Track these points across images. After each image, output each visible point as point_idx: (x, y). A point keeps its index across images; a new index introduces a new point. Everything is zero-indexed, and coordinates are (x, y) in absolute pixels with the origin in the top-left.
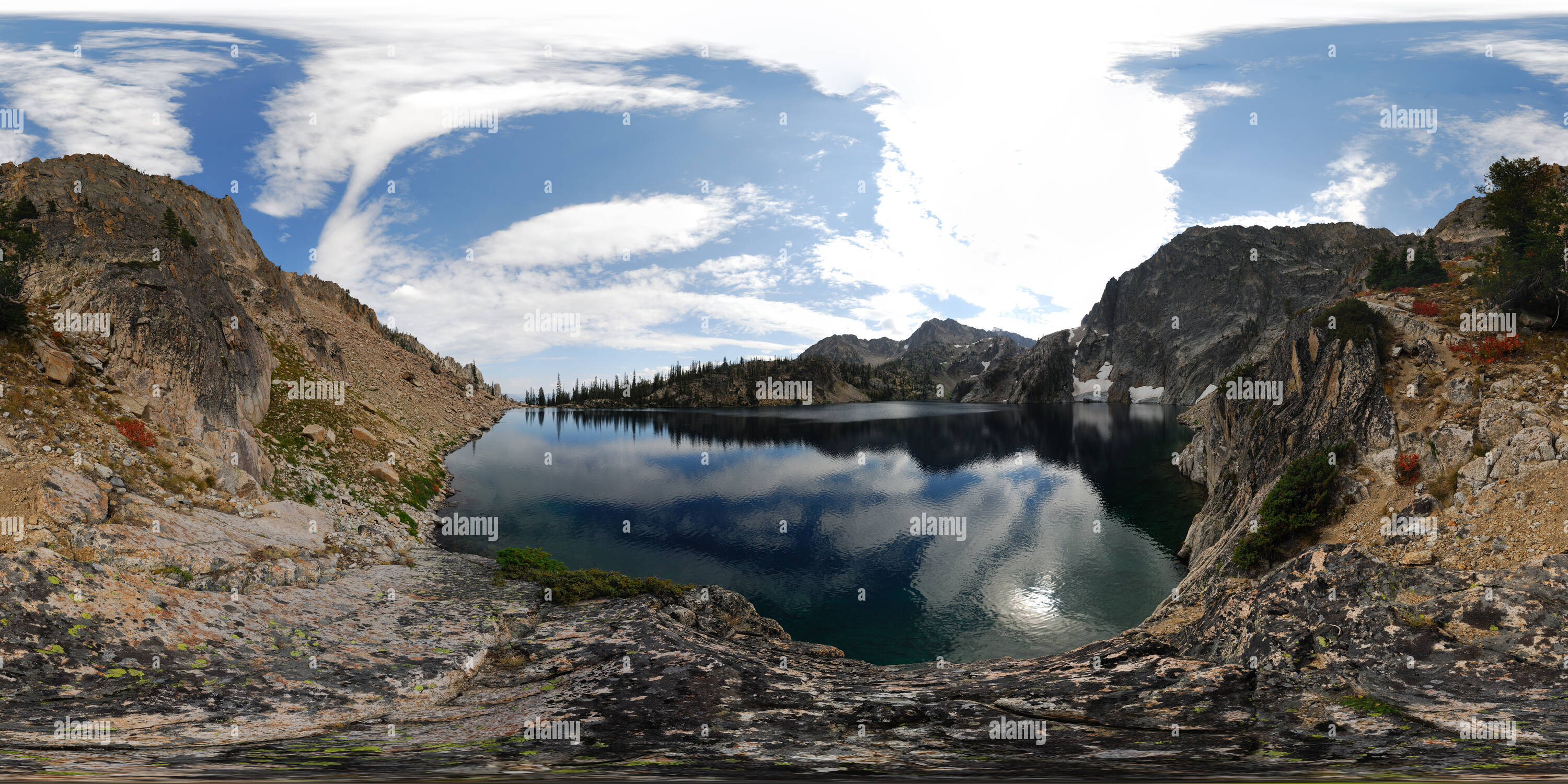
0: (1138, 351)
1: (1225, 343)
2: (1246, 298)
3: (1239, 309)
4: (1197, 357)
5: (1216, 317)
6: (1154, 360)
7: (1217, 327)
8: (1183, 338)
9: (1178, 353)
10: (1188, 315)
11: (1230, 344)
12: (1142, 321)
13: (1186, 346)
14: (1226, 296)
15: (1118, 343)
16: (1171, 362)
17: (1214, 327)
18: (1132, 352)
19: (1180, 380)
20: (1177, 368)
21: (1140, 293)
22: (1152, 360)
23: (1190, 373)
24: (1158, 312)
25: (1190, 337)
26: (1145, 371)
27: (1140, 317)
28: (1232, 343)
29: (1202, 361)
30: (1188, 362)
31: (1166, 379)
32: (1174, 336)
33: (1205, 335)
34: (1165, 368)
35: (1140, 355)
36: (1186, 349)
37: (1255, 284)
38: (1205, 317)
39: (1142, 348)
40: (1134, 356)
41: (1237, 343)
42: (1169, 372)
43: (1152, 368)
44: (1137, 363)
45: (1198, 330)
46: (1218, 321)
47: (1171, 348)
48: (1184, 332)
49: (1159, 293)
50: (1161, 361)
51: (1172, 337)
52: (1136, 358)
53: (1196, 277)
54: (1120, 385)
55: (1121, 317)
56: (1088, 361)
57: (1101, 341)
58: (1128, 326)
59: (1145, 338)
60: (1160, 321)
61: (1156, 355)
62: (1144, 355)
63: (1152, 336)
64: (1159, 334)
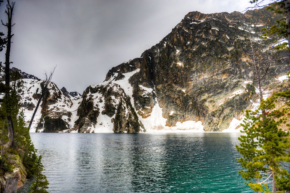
0: (178, 102)
1: (237, 98)
2: (243, 70)
3: (240, 78)
4: (221, 106)
5: (226, 82)
6: (190, 108)
7: (229, 89)
8: (207, 95)
9: (207, 104)
10: (207, 81)
11: (241, 99)
13: (211, 99)
14: (230, 68)
15: (161, 96)
16: (204, 109)
17: (227, 88)
18: (173, 102)
19: (215, 119)
20: (210, 112)
21: (171, 65)
22: (189, 107)
23: (220, 115)
24: (187, 78)
25: (211, 94)
26: (185, 114)
27: (174, 80)
28: (242, 98)
29: (226, 108)
30: (216, 109)
31: (201, 118)
32: (201, 93)
33: (223, 93)
34: (199, 112)
35: (180, 104)
36: (211, 101)
37: (247, 61)
38: (218, 82)
39: (180, 100)
40: (175, 105)
41: (245, 98)
42: (203, 114)
43: (190, 112)
44: (179, 109)
45: (216, 90)
46: (228, 84)
47: (201, 100)
48: (206, 91)
49: (184, 66)
50: (196, 108)
51: (199, 94)
52: (177, 106)
53: (208, 56)
54: (171, 122)
55: (159, 80)
56: (145, 107)
57: (149, 94)
58: (165, 85)
59: (181, 94)
60: (188, 84)
61: (191, 104)
62: (183, 103)
63: (185, 93)
64: (190, 92)
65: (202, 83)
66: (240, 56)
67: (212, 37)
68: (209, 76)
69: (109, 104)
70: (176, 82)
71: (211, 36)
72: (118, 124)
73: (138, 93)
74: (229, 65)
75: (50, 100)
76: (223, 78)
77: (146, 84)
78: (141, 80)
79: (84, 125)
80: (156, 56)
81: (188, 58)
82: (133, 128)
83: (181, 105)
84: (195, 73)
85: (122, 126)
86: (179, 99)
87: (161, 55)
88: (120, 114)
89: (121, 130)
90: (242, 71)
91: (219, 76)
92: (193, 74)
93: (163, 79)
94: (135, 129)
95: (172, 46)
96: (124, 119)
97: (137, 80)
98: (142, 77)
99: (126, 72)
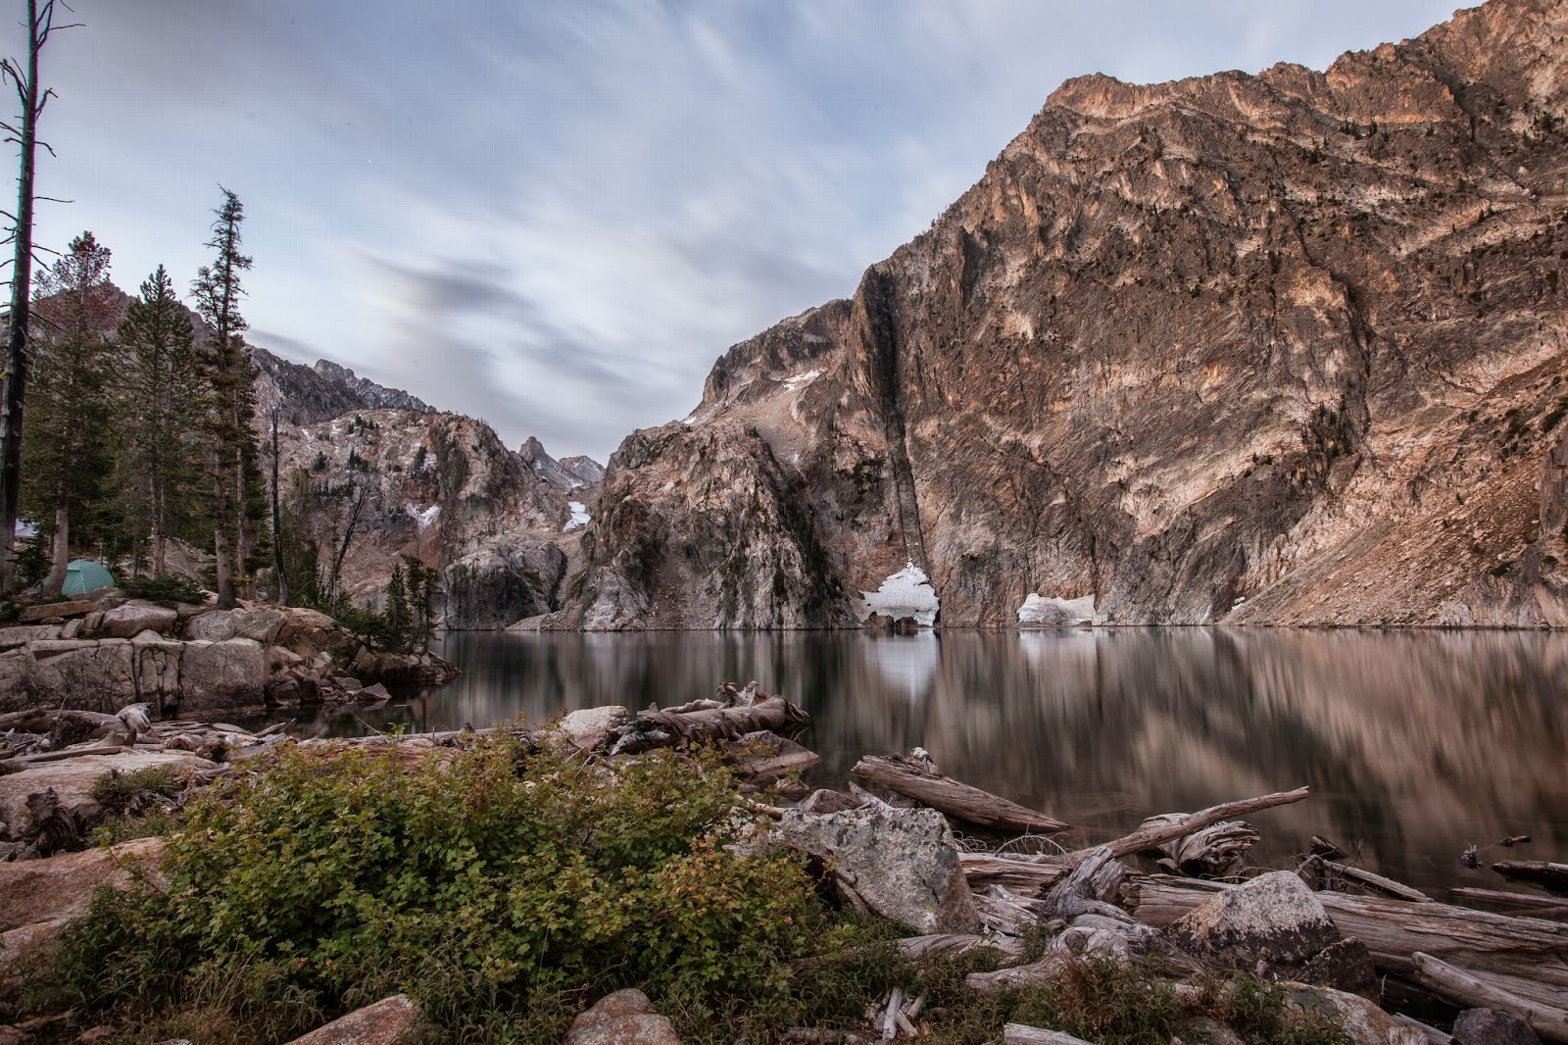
0: (1002, 494)
1: (1264, 475)
2: (1299, 348)
3: (1286, 378)
4: (1190, 511)
5: (1220, 404)
6: (1057, 520)
7: (1229, 435)
8: (1130, 462)
9: (1128, 502)
10: (1133, 398)
11: (1279, 479)
12: (997, 412)
13: (1150, 482)
14: (1240, 341)
15: (934, 472)
16: (1112, 525)
17: (1219, 431)
18: (984, 497)
19: (1157, 569)
20: (1138, 540)
21: (976, 330)
22: (1050, 517)
23: (1181, 550)
24: (1044, 389)
25: (1151, 459)
26: (1035, 548)
27: (987, 400)
28: (1284, 476)
29: (1209, 520)
30: (1167, 524)
31: (1101, 567)
32: (1104, 456)
33: (1200, 453)
34: (1094, 539)
35: (1012, 505)
36: (1149, 491)
37: (1320, 302)
38: (1184, 404)
39: (1013, 486)
40: (993, 508)
41: (1298, 476)
42: (1109, 548)
43: (1054, 540)
44: (1007, 528)
45: (1173, 439)
46: (1225, 414)
47: (1103, 486)
48: (1130, 447)
49: (1036, 332)
50: (1080, 520)
51: (1098, 459)
52: (1002, 513)
53: (1140, 283)
54: (970, 584)
55: (924, 396)
56: (859, 519)
57: (878, 463)
58: (952, 422)
59: (1018, 461)
60: (1053, 414)
61: (1060, 506)
62: (1024, 502)
63: (1035, 453)
64: (1058, 451)
65: (1110, 410)
66: (1288, 283)
67: (1166, 194)
68: (1145, 377)
69: (703, 509)
70: (996, 408)
71: (1159, 192)
72: (736, 593)
73: (833, 461)
74: (1233, 323)
75: (473, 495)
76: (1206, 386)
77: (870, 418)
78: (844, 400)
79: (602, 597)
80: (915, 291)
81: (1054, 298)
82: (798, 611)
83: (1015, 509)
84: (1084, 367)
85: (752, 600)
86: (1008, 485)
87: (934, 288)
88: (747, 551)
89: (749, 620)
90: (1295, 351)
91: (1188, 377)
92: (1074, 371)
93: (941, 394)
94: (806, 612)
95: (985, 244)
96: (761, 574)
97: (827, 402)
98: (849, 387)
99: (786, 363)
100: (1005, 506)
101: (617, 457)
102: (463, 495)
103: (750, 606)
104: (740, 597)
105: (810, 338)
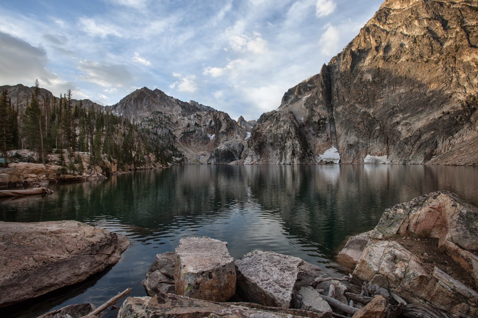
1: (446, 118)
3: (458, 86)
4: (419, 130)
5: (433, 96)
6: (377, 133)
7: (435, 106)
8: (401, 116)
9: (399, 128)
10: (403, 96)
11: (451, 119)
12: (360, 103)
13: (407, 121)
14: (441, 76)
15: (341, 121)
16: (394, 135)
17: (431, 105)
18: (355, 127)
19: (407, 147)
20: (402, 139)
21: (354, 79)
22: (375, 133)
23: (415, 142)
24: (374, 95)
25: (408, 114)
26: (370, 142)
27: (357, 100)
28: (453, 118)
29: (425, 132)
30: (411, 134)
31: (390, 147)
32: (393, 114)
33: (424, 112)
34: (388, 139)
35: (363, 130)
36: (406, 124)
37: (473, 60)
38: (420, 97)
39: (364, 124)
40: (357, 131)
41: (459, 118)
42: (392, 141)
43: (375, 139)
44: (361, 136)
45: (416, 108)
46: (434, 99)
47: (392, 123)
48: (401, 111)
49: (373, 79)
50: (384, 133)
51: (391, 115)
52: (360, 132)
53: (408, 60)
54: (350, 152)
55: (339, 100)
56: (319, 135)
57: (325, 119)
58: (347, 107)
59: (365, 117)
60: (377, 103)
61: (378, 129)
62: (367, 129)
63: (371, 114)
64: (378, 113)
65: (395, 100)
66: (461, 55)
67: (418, 30)
68: (407, 90)
69: (275, 133)
70: (360, 102)
71: (416, 30)
72: (282, 155)
73: (312, 119)
74: (439, 70)
75: (222, 131)
76: (428, 91)
77: (323, 107)
79: (248, 156)
80: (337, 70)
81: (379, 68)
82: (298, 160)
83: (364, 131)
84: (387, 88)
85: (286, 157)
86: (362, 124)
87: (343, 68)
88: (286, 144)
89: (285, 162)
90: (462, 77)
91: (422, 88)
92: (384, 89)
93: (344, 99)
94: (300, 160)
95: (358, 54)
96: (289, 150)
97: (311, 103)
98: (317, 99)
99: (302, 93)
100: (361, 130)
101: (259, 120)
102: (220, 132)
103: (285, 159)
104: (283, 156)
105: (309, 85)
